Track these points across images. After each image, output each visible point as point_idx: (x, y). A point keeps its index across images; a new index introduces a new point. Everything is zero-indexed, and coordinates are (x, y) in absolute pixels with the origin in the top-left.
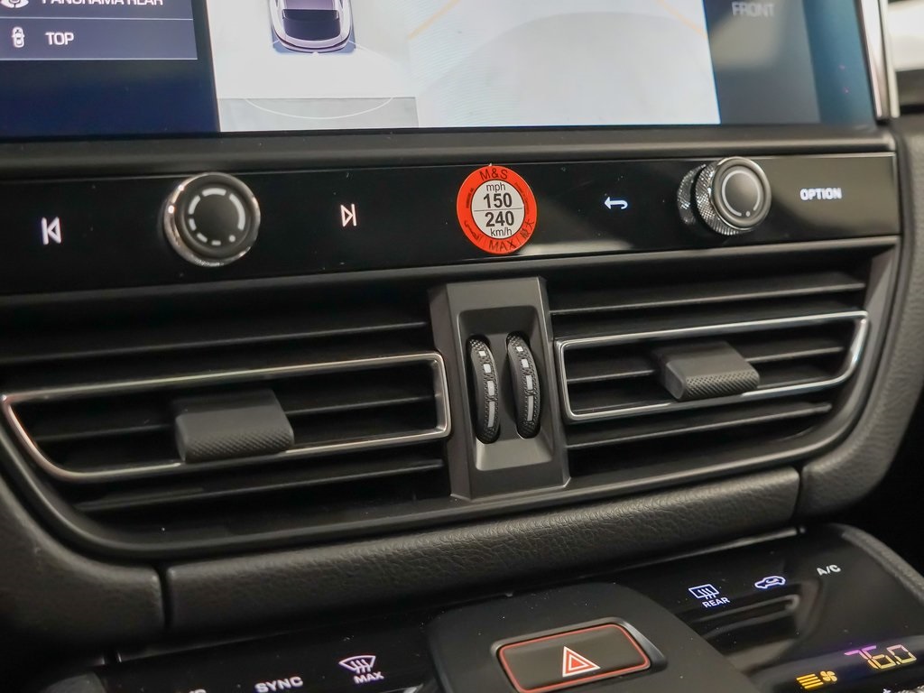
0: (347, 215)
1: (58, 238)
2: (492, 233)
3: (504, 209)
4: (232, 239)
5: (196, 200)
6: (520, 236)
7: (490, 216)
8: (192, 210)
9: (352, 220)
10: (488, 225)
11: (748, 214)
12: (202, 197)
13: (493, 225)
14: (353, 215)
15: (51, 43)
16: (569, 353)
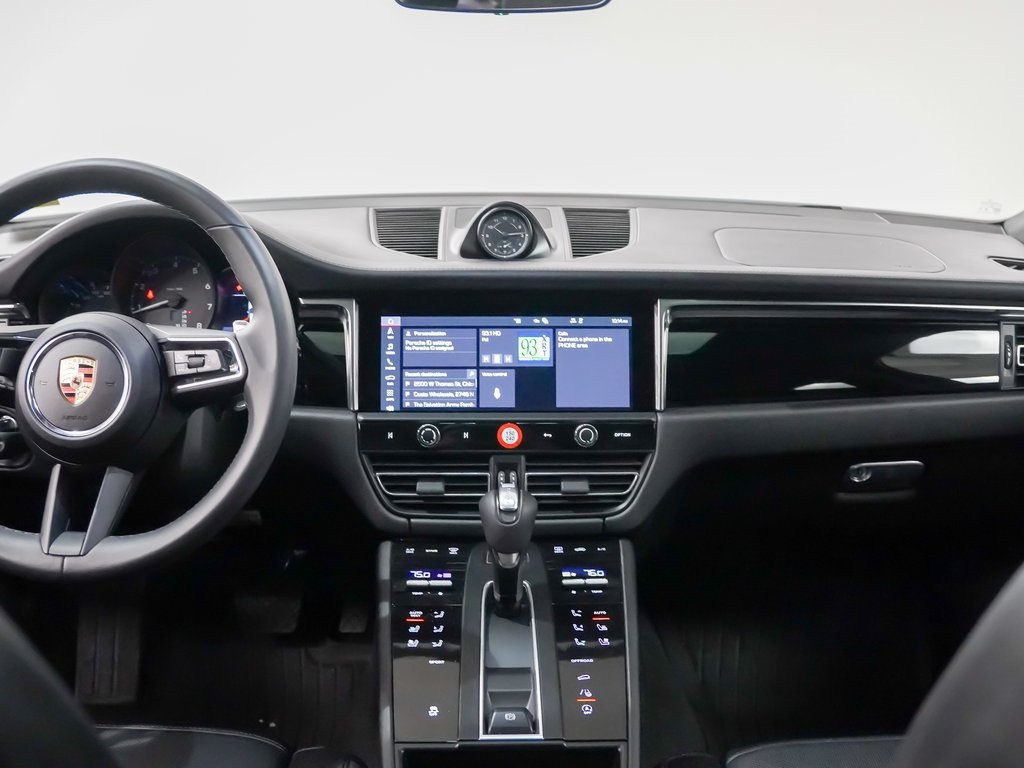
4: (432, 441)
8: (422, 434)
11: (588, 441)
16: (530, 477)
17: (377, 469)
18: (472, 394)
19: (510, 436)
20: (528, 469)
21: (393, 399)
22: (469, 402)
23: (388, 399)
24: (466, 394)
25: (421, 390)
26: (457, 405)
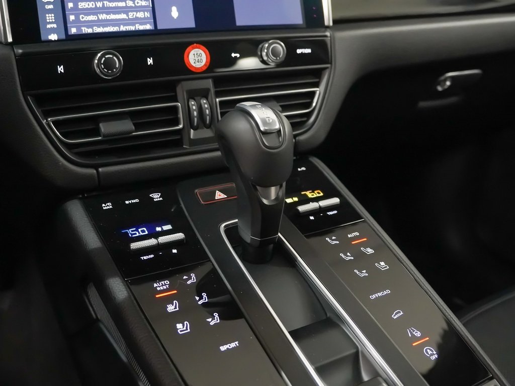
2: (196, 65)
3: (199, 58)
4: (115, 70)
5: (104, 59)
6: (204, 66)
7: (195, 60)
8: (102, 62)
10: (194, 63)
11: (278, 58)
13: (196, 63)
14: (151, 61)
16: (221, 102)
17: (46, 115)
18: (148, 15)
19: (197, 58)
20: (218, 94)
21: (55, 26)
22: (145, 24)
23: (49, 26)
24: (140, 15)
25: (88, 12)
26: (132, 28)
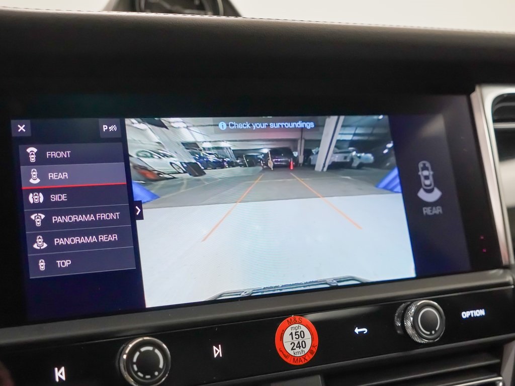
0: (216, 351)
1: (63, 378)
2: (294, 354)
3: (300, 340)
4: (156, 373)
5: (137, 354)
6: (309, 353)
7: (293, 344)
8: (135, 360)
9: (219, 353)
10: (292, 349)
11: (433, 332)
12: (140, 352)
13: (295, 349)
14: (220, 351)
15: (59, 266)
